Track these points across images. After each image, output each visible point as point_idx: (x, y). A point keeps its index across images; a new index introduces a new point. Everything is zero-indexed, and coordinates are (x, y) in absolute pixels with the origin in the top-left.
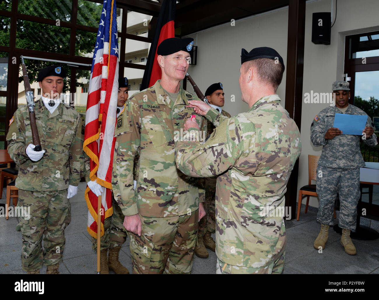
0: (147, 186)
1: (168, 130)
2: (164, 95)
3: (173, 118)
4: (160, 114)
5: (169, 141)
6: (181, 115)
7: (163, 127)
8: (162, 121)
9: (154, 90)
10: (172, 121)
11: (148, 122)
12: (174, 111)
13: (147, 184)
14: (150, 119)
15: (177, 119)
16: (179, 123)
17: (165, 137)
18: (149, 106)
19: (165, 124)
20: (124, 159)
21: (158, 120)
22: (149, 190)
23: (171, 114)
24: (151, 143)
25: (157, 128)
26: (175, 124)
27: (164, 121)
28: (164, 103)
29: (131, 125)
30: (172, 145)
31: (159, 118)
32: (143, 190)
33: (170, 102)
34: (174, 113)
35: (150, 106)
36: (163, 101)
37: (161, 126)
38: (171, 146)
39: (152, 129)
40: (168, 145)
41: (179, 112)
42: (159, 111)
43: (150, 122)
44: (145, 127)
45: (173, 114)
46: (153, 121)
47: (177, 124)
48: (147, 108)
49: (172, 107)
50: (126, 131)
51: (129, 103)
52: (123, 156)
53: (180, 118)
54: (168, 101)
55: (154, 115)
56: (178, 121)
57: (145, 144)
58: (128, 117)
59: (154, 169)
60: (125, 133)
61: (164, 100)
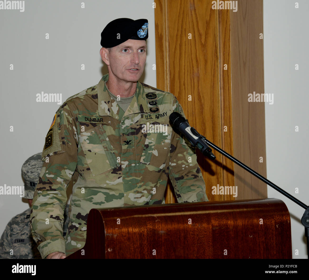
0: (80, 224)
1: (112, 152)
2: (109, 102)
3: (121, 134)
4: (103, 129)
5: (113, 168)
6: (135, 129)
7: (106, 148)
8: (104, 140)
9: (96, 93)
10: (120, 138)
11: (85, 140)
12: (123, 123)
13: (81, 221)
14: (87, 137)
15: (128, 135)
16: (130, 141)
17: (107, 161)
18: (86, 119)
19: (109, 143)
20: (53, 188)
21: (100, 138)
22: (81, 230)
23: (119, 128)
24: (88, 169)
25: (98, 149)
26: (125, 142)
27: (107, 139)
28: (108, 114)
29: (64, 143)
30: (119, 172)
31: (100, 135)
32: (75, 229)
33: (118, 111)
34: (124, 126)
35: (88, 119)
36: (107, 111)
37: (103, 147)
38: (117, 173)
39: (90, 151)
40: (112, 173)
41: (131, 124)
42: (101, 125)
43: (88, 141)
44: (81, 147)
45: (123, 128)
46: (91, 140)
47: (128, 143)
48: (84, 121)
49: (121, 118)
50: (56, 151)
51: (62, 113)
52: (51, 183)
53: (133, 134)
54: (115, 109)
55: (93, 132)
56: (128, 138)
57: (82, 170)
58: (59, 131)
59: (92, 201)
60: (55, 153)
61: (109, 110)
